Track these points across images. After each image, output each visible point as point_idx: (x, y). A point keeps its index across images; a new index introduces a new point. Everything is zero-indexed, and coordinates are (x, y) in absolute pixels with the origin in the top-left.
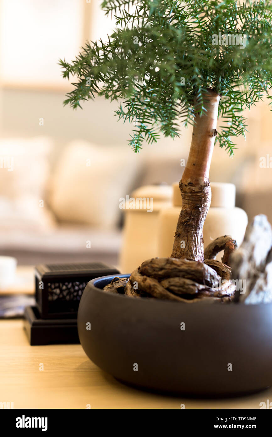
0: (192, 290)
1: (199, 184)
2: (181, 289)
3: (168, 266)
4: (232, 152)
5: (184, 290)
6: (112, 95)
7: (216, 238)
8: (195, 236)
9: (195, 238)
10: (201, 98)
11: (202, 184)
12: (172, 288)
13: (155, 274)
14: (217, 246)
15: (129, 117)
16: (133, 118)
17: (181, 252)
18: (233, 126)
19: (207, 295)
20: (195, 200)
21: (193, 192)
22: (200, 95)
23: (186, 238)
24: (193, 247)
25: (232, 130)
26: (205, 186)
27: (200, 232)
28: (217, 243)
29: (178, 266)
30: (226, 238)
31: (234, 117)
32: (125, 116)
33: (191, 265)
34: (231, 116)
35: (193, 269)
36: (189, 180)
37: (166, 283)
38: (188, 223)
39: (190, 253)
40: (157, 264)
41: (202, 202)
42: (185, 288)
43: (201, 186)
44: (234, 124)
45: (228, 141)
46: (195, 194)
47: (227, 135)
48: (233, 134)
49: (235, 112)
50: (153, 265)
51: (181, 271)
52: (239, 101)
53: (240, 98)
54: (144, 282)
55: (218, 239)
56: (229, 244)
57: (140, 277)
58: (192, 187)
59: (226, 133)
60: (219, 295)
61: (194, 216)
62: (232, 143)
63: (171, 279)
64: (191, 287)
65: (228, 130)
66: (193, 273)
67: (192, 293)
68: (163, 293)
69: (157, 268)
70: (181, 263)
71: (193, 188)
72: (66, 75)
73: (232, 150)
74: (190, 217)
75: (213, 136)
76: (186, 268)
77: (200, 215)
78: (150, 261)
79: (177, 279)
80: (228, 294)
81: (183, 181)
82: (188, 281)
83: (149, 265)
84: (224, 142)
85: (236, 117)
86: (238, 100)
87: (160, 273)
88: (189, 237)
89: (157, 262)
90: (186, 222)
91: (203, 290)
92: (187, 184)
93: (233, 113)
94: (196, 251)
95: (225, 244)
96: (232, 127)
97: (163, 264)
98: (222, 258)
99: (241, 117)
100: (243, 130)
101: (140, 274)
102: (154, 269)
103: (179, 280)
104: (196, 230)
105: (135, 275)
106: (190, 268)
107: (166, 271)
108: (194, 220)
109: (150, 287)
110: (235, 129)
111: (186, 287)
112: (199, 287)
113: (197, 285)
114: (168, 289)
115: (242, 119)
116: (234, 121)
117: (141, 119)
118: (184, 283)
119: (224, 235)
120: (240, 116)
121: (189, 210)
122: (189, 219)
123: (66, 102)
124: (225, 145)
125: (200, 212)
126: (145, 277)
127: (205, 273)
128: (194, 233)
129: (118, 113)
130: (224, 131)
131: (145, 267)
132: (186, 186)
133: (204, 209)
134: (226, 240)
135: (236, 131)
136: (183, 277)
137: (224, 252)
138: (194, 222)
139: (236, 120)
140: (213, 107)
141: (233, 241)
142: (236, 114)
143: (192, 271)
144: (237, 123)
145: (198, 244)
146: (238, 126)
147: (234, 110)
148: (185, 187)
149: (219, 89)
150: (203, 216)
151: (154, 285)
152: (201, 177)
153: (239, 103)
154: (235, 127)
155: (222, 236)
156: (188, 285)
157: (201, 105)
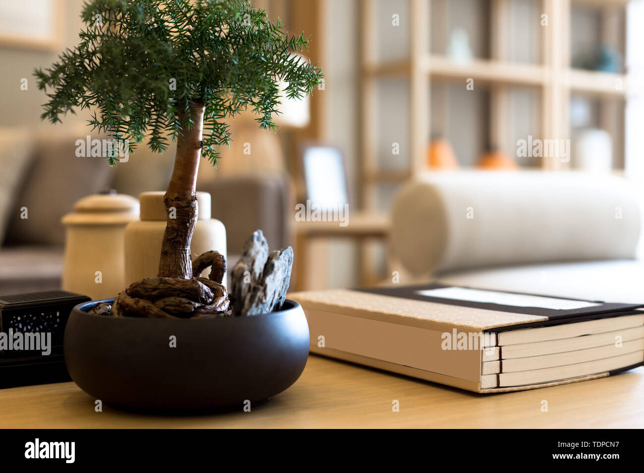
0: (189, 308)
1: (187, 198)
2: (177, 308)
3: (161, 286)
4: (215, 162)
5: (181, 309)
6: (82, 103)
7: (201, 254)
8: (183, 253)
9: (184, 256)
10: (189, 111)
11: (190, 198)
12: (168, 307)
13: (148, 295)
14: (203, 262)
15: (104, 126)
16: (108, 127)
17: (169, 271)
18: (215, 133)
19: (202, 313)
20: (183, 216)
21: (180, 207)
22: (188, 107)
23: (174, 256)
24: (182, 265)
25: (214, 139)
26: (193, 201)
27: (188, 248)
28: (202, 259)
29: (172, 285)
30: (212, 253)
31: (215, 124)
32: (99, 125)
33: (185, 283)
34: (213, 123)
35: (187, 287)
36: (176, 195)
37: (161, 303)
38: (176, 240)
39: (179, 271)
40: (151, 285)
41: (190, 217)
42: (182, 307)
43: (189, 200)
44: (217, 132)
45: (210, 150)
46: (182, 209)
47: (209, 143)
48: (216, 143)
49: (216, 118)
50: (145, 286)
51: (175, 290)
52: (222, 108)
53: (223, 104)
54: (137, 305)
55: (203, 255)
56: (216, 260)
57: (131, 299)
58: (179, 202)
59: (208, 142)
60: (214, 312)
61: (181, 232)
62: (214, 152)
63: (166, 299)
64: (187, 305)
65: (210, 137)
66: (188, 291)
67: (188, 312)
68: (158, 313)
69: (149, 288)
70: (175, 282)
71: (181, 203)
72: (42, 86)
73: (215, 160)
74: (177, 234)
75: (199, 148)
76: (181, 287)
77: (188, 230)
78: (141, 282)
79: (172, 299)
80: (222, 310)
81: (169, 195)
82: (184, 300)
83: (141, 286)
84: (207, 151)
85: (218, 124)
86: (220, 107)
87: (154, 293)
88: (177, 255)
89: (149, 283)
90: (172, 239)
91: (198, 307)
92: (173, 199)
93: (216, 120)
94: (185, 268)
95: (212, 260)
96: (213, 135)
97: (157, 284)
98: (209, 275)
99: (224, 124)
100: (227, 139)
101: (130, 297)
102: (146, 290)
103: (175, 299)
104: (184, 247)
105: (124, 298)
106: (184, 286)
107: (160, 291)
108: (181, 236)
109: (144, 308)
110: (219, 137)
111: (182, 305)
112: (195, 304)
113: (193, 303)
114: (163, 309)
115: (225, 126)
116: (216, 128)
117: (116, 127)
118: (181, 302)
119: (210, 251)
120: (222, 123)
121: (176, 226)
122: (176, 236)
123: (44, 116)
124: (208, 154)
125: (188, 228)
126: (137, 299)
127: (200, 291)
128: (182, 250)
129: (92, 123)
130: (205, 139)
131: (135, 289)
132: (172, 200)
133: (192, 224)
134: (213, 256)
135: (220, 139)
136: (178, 296)
137: (211, 268)
138: (182, 239)
139: (219, 128)
140: (199, 118)
141: (221, 256)
142: (219, 121)
143: (187, 289)
144: (220, 131)
145: (187, 262)
146: (221, 134)
147: (215, 117)
148: (172, 202)
149: (205, 100)
150: (191, 231)
151: (149, 306)
152: (188, 192)
153: (222, 110)
154: (218, 135)
155: (208, 252)
156: (184, 303)
157: (188, 118)
